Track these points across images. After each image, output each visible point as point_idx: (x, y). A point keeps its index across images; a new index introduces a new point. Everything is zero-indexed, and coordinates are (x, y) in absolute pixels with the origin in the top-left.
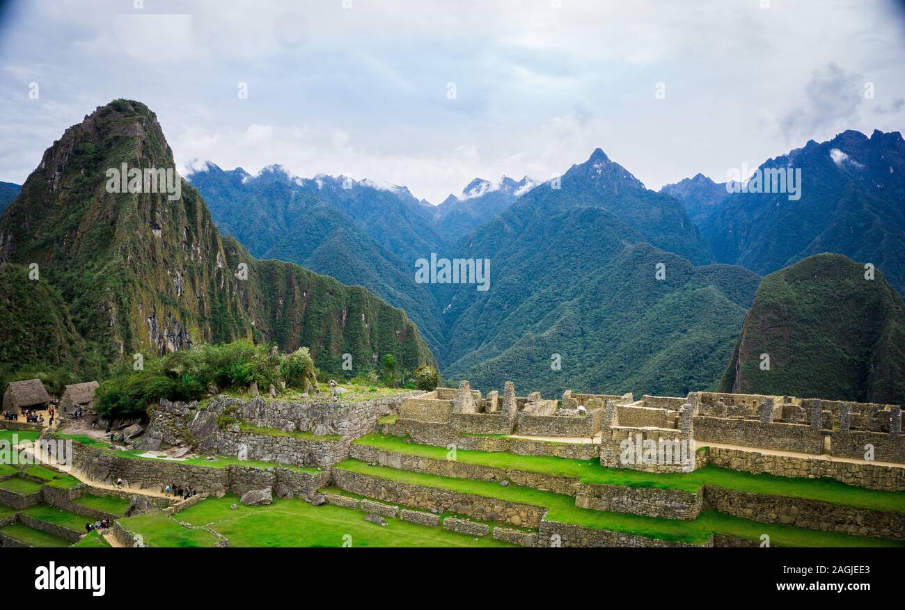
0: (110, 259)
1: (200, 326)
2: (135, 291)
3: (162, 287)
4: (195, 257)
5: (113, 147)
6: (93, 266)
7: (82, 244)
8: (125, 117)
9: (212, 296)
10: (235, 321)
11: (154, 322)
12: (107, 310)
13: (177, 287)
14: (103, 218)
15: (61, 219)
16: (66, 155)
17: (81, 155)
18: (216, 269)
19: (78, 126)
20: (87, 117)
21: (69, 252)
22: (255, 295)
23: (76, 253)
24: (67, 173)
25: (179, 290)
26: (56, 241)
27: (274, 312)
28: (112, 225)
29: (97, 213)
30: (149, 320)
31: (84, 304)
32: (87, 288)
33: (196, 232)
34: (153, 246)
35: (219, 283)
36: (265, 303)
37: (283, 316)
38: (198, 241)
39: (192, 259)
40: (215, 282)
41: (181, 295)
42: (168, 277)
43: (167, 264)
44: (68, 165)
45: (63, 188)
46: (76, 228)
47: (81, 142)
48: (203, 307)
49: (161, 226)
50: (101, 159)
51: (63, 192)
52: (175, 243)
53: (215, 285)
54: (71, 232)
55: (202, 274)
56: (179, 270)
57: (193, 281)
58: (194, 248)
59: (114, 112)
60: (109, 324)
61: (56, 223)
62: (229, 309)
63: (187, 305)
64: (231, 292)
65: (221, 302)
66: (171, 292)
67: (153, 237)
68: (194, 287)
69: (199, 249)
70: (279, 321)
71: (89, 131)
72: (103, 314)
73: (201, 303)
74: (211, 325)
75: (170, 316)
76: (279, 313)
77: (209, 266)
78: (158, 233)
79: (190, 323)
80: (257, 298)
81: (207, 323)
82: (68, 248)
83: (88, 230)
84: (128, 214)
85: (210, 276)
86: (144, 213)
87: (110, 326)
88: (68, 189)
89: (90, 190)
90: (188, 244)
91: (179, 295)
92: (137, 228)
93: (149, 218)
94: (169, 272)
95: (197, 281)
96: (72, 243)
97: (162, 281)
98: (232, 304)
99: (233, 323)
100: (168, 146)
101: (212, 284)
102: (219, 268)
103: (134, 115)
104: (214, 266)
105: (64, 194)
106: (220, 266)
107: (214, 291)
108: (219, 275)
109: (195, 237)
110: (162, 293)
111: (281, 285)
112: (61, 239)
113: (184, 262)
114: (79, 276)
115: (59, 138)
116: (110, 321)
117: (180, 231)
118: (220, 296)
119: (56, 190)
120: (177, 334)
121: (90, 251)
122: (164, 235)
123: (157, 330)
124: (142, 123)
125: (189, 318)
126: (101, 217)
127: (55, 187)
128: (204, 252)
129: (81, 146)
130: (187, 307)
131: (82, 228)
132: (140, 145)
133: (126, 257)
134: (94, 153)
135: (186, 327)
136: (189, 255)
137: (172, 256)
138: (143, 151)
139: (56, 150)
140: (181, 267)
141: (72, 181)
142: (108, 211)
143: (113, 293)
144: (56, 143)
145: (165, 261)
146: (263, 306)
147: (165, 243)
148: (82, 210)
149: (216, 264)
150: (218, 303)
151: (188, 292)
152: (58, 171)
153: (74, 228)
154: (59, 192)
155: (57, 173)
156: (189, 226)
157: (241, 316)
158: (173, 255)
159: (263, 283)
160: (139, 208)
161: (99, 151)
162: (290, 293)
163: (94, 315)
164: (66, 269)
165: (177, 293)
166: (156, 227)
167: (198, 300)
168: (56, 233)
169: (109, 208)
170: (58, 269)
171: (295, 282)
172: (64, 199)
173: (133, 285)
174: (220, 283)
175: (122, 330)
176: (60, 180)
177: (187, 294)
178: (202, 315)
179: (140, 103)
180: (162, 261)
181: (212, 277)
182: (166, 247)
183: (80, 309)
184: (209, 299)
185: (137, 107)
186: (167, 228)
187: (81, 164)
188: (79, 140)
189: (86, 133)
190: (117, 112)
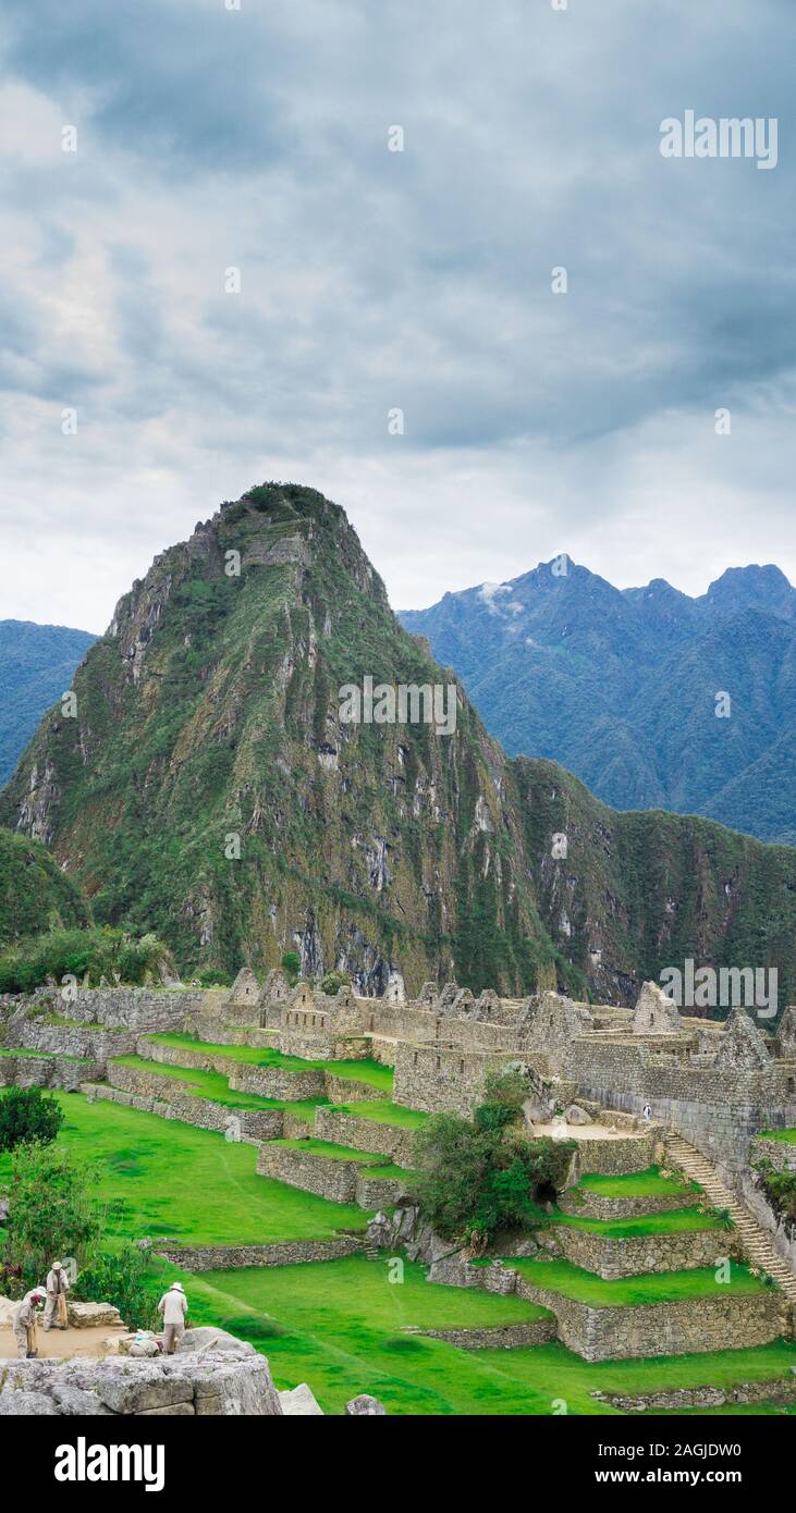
0: (219, 816)
1: (430, 955)
2: (262, 879)
3: (337, 871)
4: (424, 808)
5: (246, 589)
6: (190, 829)
7: (177, 787)
8: (273, 522)
9: (462, 891)
10: (510, 948)
11: (312, 942)
12: (197, 914)
13: (374, 874)
14: (216, 735)
15: (146, 735)
16: (156, 608)
17: (186, 606)
18: (473, 833)
19: (181, 547)
20: (199, 527)
21: (153, 802)
22: (605, 894)
23: (166, 804)
24: (158, 643)
25: (380, 878)
26: (131, 780)
27: (651, 932)
28: (233, 747)
29: (205, 726)
30: (297, 938)
31: (158, 903)
32: (168, 872)
33: (426, 756)
34: (318, 789)
35: (479, 862)
36: (630, 910)
37: (674, 941)
38: (430, 775)
39: (417, 812)
40: (470, 862)
41: (384, 889)
42: (352, 851)
43: (351, 823)
44: (161, 629)
45: (151, 674)
46: (168, 755)
47: (185, 580)
48: (439, 916)
49: (337, 747)
50: (223, 613)
51: (151, 682)
52: (372, 780)
53: (471, 868)
54: (158, 762)
55: (438, 846)
56: (378, 837)
57: (416, 859)
58: (420, 791)
59: (253, 513)
60: (199, 941)
61: (136, 743)
62: (499, 920)
63: (397, 911)
64: (505, 884)
65: (482, 904)
66: (359, 884)
67: (319, 770)
68: (418, 873)
69: (432, 791)
70: (664, 952)
71: (203, 557)
72: (189, 922)
73: (435, 906)
74: (456, 955)
75: (353, 931)
76: (665, 933)
77: (457, 827)
78: (330, 762)
79: (402, 948)
80: (609, 897)
81: (446, 950)
82: (152, 794)
83: (189, 758)
84: (259, 725)
85: (458, 848)
86: (299, 722)
87: (199, 945)
88: (160, 675)
89: (199, 677)
90: (408, 780)
91: (379, 888)
92: (277, 754)
93: (309, 733)
94: (355, 842)
95: (426, 862)
96: (159, 785)
97: (337, 860)
98: (507, 910)
99: (506, 951)
100: (374, 573)
101: (463, 864)
102: (481, 832)
103: (293, 517)
104: (470, 827)
105: (153, 687)
106: (484, 826)
107: (466, 881)
108: (480, 846)
109: (422, 767)
110: (336, 885)
111: (669, 867)
112: (139, 776)
113: (393, 820)
114: (163, 848)
115: (142, 575)
116: (199, 935)
117: (387, 754)
118: (480, 891)
119: (138, 679)
120: (369, 969)
121: (189, 800)
122: (345, 762)
123: (318, 958)
124: (306, 534)
125: (400, 938)
126: (214, 731)
127: (136, 673)
128: (446, 798)
129: (185, 590)
130: (397, 913)
131: (179, 755)
132: (298, 581)
133: (248, 812)
134: (210, 601)
135: (394, 956)
136: (409, 804)
137: (364, 808)
138: (305, 594)
139: (137, 597)
140: (384, 830)
141: (166, 660)
142: (226, 720)
143: (211, 883)
144: (138, 584)
145: (345, 818)
146: (625, 918)
147: (347, 781)
148: (179, 719)
149: (472, 823)
150: (474, 906)
151: (403, 884)
152: (142, 640)
153: (166, 753)
154: (143, 681)
155: (138, 645)
156: (411, 744)
157: (526, 935)
158: (364, 806)
159: (625, 864)
160: (287, 712)
161: (220, 596)
162: (688, 889)
163: (174, 923)
164: (145, 835)
165: (375, 884)
166: (327, 749)
167: (427, 900)
168: (134, 764)
169: (229, 713)
170: (131, 835)
171: (704, 860)
172: (152, 697)
173: (259, 867)
174: (482, 863)
175: (223, 953)
176: (145, 659)
177: (399, 888)
178: (436, 930)
179: (307, 489)
180: (337, 818)
181: (463, 851)
182: (349, 790)
183: (151, 912)
184: (453, 897)
185: (301, 499)
186: (354, 751)
187: (186, 624)
188: (181, 576)
189: (195, 560)
190: (260, 511)
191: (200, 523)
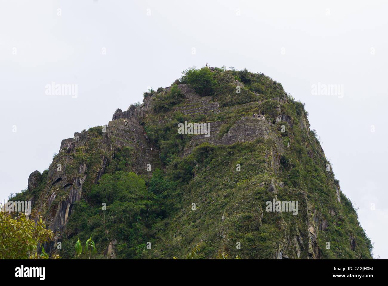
8: (224, 106)
16: (64, 209)
20: (118, 114)
47: (104, 172)
50: (163, 215)
59: (193, 98)
187: (109, 227)
188: (99, 167)
189: (118, 150)
190: (202, 95)
191: (119, 110)
